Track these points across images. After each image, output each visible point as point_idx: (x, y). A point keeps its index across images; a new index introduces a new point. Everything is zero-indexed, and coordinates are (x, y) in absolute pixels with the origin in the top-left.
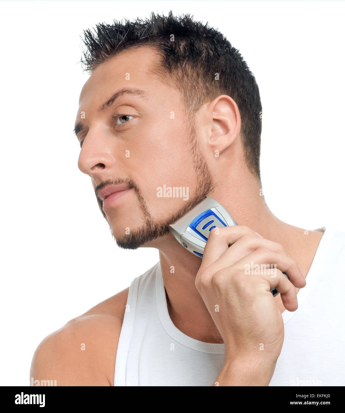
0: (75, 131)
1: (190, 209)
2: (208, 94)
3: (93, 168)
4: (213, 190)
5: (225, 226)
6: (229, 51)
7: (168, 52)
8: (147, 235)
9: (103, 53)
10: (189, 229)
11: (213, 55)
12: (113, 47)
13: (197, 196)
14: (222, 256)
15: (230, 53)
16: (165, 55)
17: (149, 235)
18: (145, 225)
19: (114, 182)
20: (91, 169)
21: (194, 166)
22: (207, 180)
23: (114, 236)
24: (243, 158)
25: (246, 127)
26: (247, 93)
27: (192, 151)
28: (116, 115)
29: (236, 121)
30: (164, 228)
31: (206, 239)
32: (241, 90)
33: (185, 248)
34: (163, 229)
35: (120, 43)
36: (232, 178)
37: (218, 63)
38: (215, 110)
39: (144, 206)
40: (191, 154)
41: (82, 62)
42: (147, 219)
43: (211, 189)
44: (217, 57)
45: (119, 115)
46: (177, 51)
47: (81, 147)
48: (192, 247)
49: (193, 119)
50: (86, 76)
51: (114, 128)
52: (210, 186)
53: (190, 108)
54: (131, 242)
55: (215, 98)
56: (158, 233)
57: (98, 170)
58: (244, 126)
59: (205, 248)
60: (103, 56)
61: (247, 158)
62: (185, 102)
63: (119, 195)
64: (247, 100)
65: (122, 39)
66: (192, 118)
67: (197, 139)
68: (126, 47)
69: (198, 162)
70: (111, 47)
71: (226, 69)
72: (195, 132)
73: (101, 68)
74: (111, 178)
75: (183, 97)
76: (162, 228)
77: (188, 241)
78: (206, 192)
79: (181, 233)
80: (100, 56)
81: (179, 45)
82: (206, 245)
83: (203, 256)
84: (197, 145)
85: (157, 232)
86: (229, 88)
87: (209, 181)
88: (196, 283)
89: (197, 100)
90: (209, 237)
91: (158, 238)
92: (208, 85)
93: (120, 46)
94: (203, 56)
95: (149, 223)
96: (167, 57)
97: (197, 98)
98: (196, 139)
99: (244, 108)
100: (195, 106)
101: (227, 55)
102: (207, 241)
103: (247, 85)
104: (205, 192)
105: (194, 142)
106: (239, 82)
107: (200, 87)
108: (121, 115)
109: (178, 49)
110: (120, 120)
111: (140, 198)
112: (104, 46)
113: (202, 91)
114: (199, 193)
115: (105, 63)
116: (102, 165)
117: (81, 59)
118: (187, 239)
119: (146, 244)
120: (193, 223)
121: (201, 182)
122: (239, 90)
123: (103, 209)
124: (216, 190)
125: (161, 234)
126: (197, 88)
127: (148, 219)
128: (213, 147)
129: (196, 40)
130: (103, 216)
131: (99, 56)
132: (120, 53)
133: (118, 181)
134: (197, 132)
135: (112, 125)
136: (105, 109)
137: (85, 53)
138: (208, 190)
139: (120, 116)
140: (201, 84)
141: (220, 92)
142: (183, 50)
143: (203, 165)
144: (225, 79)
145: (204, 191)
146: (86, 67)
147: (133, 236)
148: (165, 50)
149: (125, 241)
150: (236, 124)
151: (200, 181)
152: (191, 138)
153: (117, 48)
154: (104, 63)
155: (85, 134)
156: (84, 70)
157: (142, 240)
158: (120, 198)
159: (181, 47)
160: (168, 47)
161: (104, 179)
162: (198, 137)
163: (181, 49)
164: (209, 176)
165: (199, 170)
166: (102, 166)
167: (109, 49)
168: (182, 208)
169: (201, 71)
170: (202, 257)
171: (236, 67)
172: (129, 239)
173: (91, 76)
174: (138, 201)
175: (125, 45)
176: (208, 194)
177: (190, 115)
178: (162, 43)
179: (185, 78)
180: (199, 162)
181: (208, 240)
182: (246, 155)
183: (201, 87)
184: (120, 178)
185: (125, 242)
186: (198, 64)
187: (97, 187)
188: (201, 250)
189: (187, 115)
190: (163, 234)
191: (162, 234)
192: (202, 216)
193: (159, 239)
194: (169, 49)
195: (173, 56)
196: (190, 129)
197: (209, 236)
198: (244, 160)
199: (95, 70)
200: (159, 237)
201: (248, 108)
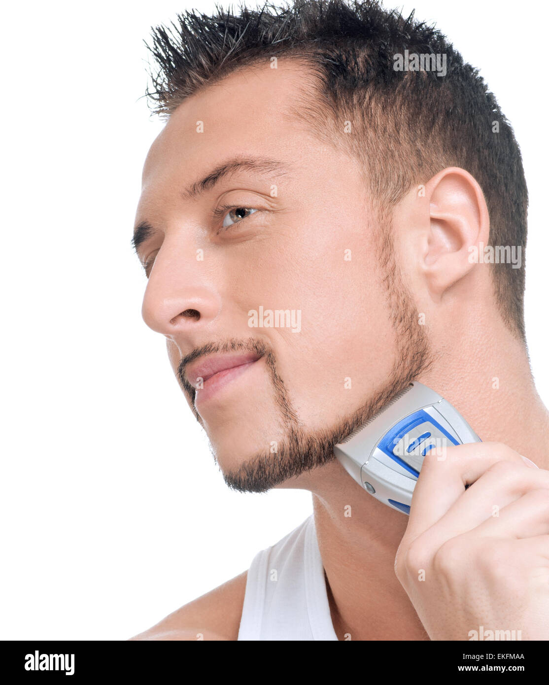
0: (133, 242)
1: (382, 409)
2: (420, 165)
3: (174, 320)
4: (430, 367)
5: (456, 443)
6: (461, 70)
7: (334, 70)
8: (291, 462)
9: (193, 73)
10: (378, 452)
11: (428, 77)
12: (214, 61)
13: (397, 380)
14: (452, 508)
15: (462, 74)
16: (327, 76)
17: (295, 462)
18: (287, 441)
19: (221, 347)
20: (170, 322)
21: (389, 315)
22: (418, 346)
23: (220, 464)
24: (492, 299)
25: (498, 233)
26: (499, 159)
27: (386, 284)
28: (221, 208)
29: (480, 222)
30: (326, 448)
31: (416, 473)
32: (486, 152)
33: (371, 493)
34: (324, 449)
35: (229, 54)
36: (471, 342)
37: (439, 93)
38: (433, 198)
39: (284, 398)
40: (383, 289)
41: (149, 94)
42: (289, 427)
43: (426, 364)
44: (435, 81)
45: (228, 207)
46: (352, 68)
47: (148, 275)
48: (386, 490)
49: (389, 218)
50: (158, 124)
51: (218, 234)
52: (424, 358)
53: (383, 196)
54: (255, 478)
55: (434, 174)
56: (315, 458)
57: (186, 325)
58: (493, 231)
59: (415, 492)
60: (194, 81)
61: (500, 297)
62: (370, 183)
63: (229, 375)
64: (498, 175)
65: (234, 44)
66: (387, 216)
67: (396, 260)
68: (243, 60)
69: (398, 307)
70: (210, 61)
71: (455, 107)
72: (393, 245)
73: (190, 107)
74: (215, 339)
75: (367, 173)
76: (322, 447)
77: (377, 479)
78: (415, 371)
79: (361, 461)
80: (188, 80)
81: (355, 57)
82: (416, 487)
83: (411, 509)
84: (396, 272)
85: (311, 455)
86: (461, 150)
87: (421, 349)
88: (396, 568)
89: (398, 182)
90: (422, 469)
91: (313, 470)
92: (419, 145)
93: (229, 59)
94: (406, 79)
95: (294, 437)
96: (330, 80)
97: (399, 176)
98: (394, 259)
99: (493, 192)
100: (392, 193)
101: (456, 77)
102: (418, 477)
103: (498, 142)
104: (413, 371)
105: (390, 265)
106: (482, 136)
107: (404, 153)
108: (233, 208)
109: (353, 64)
110: (232, 217)
111: (277, 380)
112: (196, 58)
113: (408, 161)
114: (399, 372)
115: (197, 95)
116: (193, 314)
117: (147, 90)
118: (374, 474)
119: (287, 481)
120: (387, 439)
121: (405, 350)
122: (482, 154)
123: (195, 405)
124: (437, 366)
125: (320, 461)
126: (396, 154)
127: (292, 428)
128: (428, 277)
129: (390, 45)
130: (196, 419)
131: (184, 82)
132: (229, 75)
133: (229, 345)
134: (395, 244)
135: (213, 229)
136: (198, 195)
137: (155, 77)
138: (419, 368)
139: (230, 210)
140: (406, 146)
141: (446, 162)
142: (364, 66)
143: (409, 314)
144: (453, 129)
145: (411, 370)
146: (155, 105)
147: (260, 466)
148: (326, 66)
149: (243, 476)
150: (480, 229)
151: (401, 348)
152: (383, 257)
153: (224, 63)
154: (195, 95)
155: (156, 248)
156: (154, 112)
157: (280, 472)
158: (233, 382)
159: (360, 60)
160: (333, 59)
161: (200, 342)
162: (398, 256)
163: (361, 64)
164: (422, 339)
165: (402, 324)
166: (194, 316)
167: (206, 66)
168: (364, 405)
169: (403, 116)
170: (408, 511)
171: (476, 103)
172: (253, 471)
173: (167, 124)
174: (271, 386)
175: (240, 56)
176: (419, 376)
177: (383, 209)
178: (320, 51)
179: (371, 134)
180: (401, 308)
181: (420, 475)
182: (497, 292)
183: (407, 153)
184: (234, 340)
185: (243, 478)
186: (395, 98)
187: (185, 360)
188: (406, 497)
189: (376, 210)
190: (325, 460)
191: (323, 460)
192: (405, 424)
193: (316, 471)
194: (335, 63)
195: (342, 78)
196: (381, 240)
197: (424, 465)
198: (495, 303)
199: (177, 110)
200: (317, 466)
201: (502, 191)
